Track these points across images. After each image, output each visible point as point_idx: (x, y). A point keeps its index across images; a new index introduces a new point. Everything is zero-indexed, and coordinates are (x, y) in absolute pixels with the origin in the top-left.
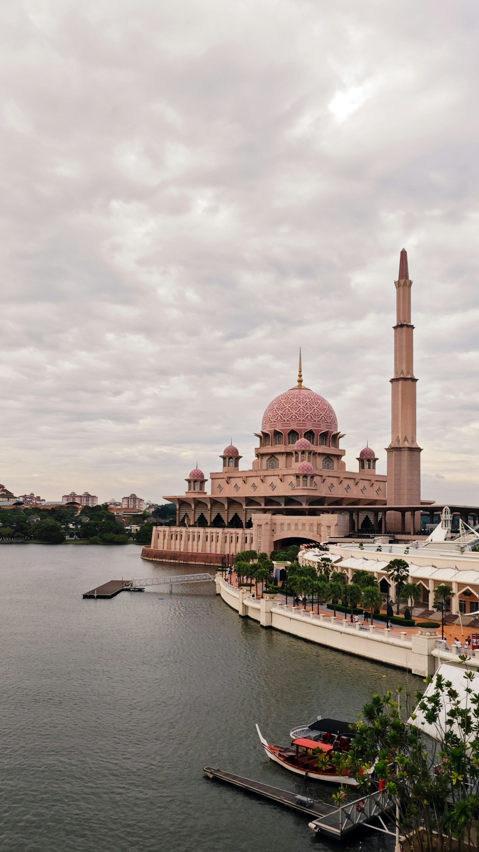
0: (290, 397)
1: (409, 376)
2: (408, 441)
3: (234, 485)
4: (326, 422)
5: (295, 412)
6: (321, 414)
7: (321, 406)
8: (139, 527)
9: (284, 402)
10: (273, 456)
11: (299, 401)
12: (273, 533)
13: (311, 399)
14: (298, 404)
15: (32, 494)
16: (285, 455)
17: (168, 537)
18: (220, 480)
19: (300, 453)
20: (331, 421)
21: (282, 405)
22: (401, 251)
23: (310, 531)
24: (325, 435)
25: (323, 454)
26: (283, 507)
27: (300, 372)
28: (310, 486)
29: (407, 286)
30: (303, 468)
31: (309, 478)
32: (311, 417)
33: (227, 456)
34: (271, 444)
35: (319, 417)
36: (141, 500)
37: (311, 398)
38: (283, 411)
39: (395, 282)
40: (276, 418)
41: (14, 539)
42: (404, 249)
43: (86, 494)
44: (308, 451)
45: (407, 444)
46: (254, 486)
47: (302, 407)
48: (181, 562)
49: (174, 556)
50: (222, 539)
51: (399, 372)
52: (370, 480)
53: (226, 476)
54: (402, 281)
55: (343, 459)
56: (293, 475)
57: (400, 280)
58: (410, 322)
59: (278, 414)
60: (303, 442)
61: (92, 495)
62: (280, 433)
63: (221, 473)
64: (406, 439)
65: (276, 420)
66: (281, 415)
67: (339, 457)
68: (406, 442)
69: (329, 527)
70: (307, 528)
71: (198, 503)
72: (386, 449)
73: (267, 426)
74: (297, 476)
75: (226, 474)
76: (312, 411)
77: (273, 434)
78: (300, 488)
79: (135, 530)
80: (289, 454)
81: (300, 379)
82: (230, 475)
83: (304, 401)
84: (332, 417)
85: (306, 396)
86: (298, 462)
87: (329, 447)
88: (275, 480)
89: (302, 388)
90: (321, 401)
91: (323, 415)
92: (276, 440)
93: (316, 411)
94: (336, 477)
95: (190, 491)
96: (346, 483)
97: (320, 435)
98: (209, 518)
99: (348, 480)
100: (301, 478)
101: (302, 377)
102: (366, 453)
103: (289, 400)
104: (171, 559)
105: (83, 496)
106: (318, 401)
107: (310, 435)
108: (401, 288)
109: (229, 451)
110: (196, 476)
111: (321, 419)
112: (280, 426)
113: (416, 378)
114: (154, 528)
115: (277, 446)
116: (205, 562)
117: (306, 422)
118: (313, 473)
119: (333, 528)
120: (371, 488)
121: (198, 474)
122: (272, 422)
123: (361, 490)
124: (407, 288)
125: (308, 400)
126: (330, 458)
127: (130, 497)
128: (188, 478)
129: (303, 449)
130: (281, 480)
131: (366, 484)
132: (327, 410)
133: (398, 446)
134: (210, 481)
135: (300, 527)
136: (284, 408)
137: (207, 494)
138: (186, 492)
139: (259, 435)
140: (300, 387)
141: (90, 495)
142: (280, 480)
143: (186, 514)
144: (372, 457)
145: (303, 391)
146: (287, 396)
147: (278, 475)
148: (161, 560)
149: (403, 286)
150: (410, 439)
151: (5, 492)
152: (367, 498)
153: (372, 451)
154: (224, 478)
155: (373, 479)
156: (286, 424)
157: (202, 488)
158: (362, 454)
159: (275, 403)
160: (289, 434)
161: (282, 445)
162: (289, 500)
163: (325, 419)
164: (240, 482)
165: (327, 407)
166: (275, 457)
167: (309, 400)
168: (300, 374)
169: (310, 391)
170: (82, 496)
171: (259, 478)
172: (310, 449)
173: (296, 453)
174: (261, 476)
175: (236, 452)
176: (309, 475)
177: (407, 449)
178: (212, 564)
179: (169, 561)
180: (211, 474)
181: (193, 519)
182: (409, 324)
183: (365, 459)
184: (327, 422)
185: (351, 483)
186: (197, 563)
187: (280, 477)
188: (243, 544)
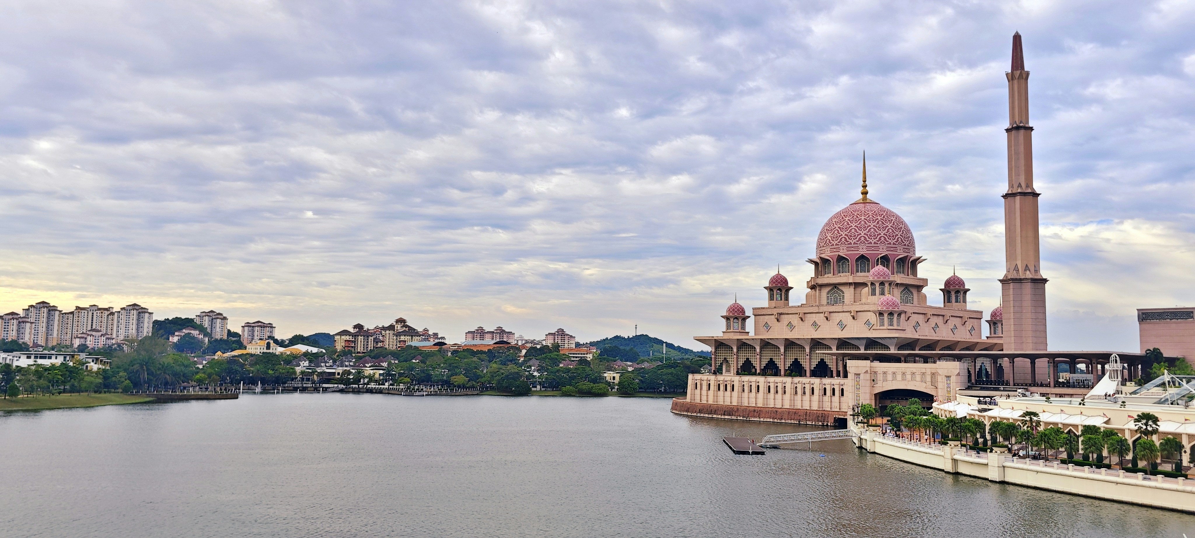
0: (856, 214)
1: (1029, 191)
2: (1029, 270)
3: (786, 323)
4: (903, 244)
5: (864, 232)
6: (897, 235)
7: (896, 224)
8: (619, 375)
9: (848, 220)
10: (836, 287)
11: (868, 219)
12: (873, 383)
13: (883, 216)
14: (867, 223)
15: (426, 330)
16: (852, 288)
17: (714, 388)
18: (767, 317)
19: (877, 285)
20: (909, 243)
21: (846, 223)
22: (1013, 34)
23: (922, 381)
24: (902, 261)
25: (902, 285)
26: (862, 351)
27: (864, 181)
28: (898, 326)
29: (1023, 78)
30: (888, 304)
31: (896, 316)
32: (885, 239)
33: (775, 287)
34: (832, 271)
35: (895, 239)
36: (571, 336)
37: (882, 214)
38: (848, 231)
39: (1007, 74)
40: (839, 241)
41: (466, 389)
42: (1017, 33)
43: (500, 330)
44: (888, 281)
45: (1029, 275)
46: (815, 324)
47: (872, 226)
48: (739, 418)
49: (729, 411)
50: (791, 391)
51: (1015, 186)
52: (961, 317)
53: (775, 312)
54: (1017, 73)
55: (924, 290)
56: (874, 312)
57: (1015, 72)
58: (1028, 122)
59: (842, 235)
60: (881, 271)
61: (507, 331)
62: (844, 258)
63: (767, 308)
64: (1027, 268)
65: (839, 242)
66: (846, 237)
67: (919, 288)
68: (1028, 272)
69: (948, 377)
70: (918, 378)
71: (743, 345)
72: (1000, 280)
73: (826, 250)
74: (881, 314)
75: (775, 309)
76: (886, 231)
77: (835, 261)
78: (885, 328)
79: (612, 378)
80: (858, 285)
81: (865, 190)
82: (781, 311)
83: (875, 219)
84: (910, 238)
85: (877, 212)
86: (875, 295)
87: (908, 275)
88: (846, 318)
89: (868, 201)
90: (895, 218)
91: (899, 236)
92: (839, 268)
93: (890, 231)
94: (922, 314)
95: (728, 331)
96: (934, 320)
97: (897, 260)
98: (758, 364)
99: (935, 317)
100: (886, 315)
101: (867, 188)
102: (954, 283)
103: (855, 217)
104: (724, 415)
105: (495, 331)
106: (892, 218)
107: (885, 260)
108: (1016, 82)
109: (777, 281)
110: (736, 312)
111: (898, 240)
112: (845, 251)
113: (1038, 192)
114: (690, 376)
115: (841, 274)
116: (773, 418)
117: (878, 245)
118: (900, 309)
119: (953, 379)
120: (963, 327)
121: (738, 310)
122: (833, 245)
123: (951, 329)
124: (1023, 81)
125: (879, 218)
126: (909, 290)
127: (556, 333)
128: (725, 314)
129: (882, 279)
130: (854, 318)
131: (957, 321)
132: (903, 229)
133: (1018, 277)
134: (753, 317)
135: (909, 377)
136: (849, 227)
137: (750, 334)
138: (723, 332)
139: (815, 260)
140: (865, 201)
141: (504, 331)
142: (851, 318)
143: (725, 359)
144: (962, 288)
145: (868, 206)
146: (852, 213)
147: (850, 312)
148: (710, 416)
149: (1018, 79)
150: (1032, 268)
151: (407, 328)
152: (964, 340)
153: (962, 280)
154: (773, 314)
155: (966, 315)
156: (852, 247)
157: (743, 327)
158: (948, 283)
159: (835, 222)
160: (857, 260)
161: (847, 274)
162: (871, 343)
163: (902, 241)
164: (795, 320)
165: (904, 225)
166: (838, 289)
167: (881, 217)
168: (865, 184)
169: (878, 205)
170: (493, 332)
171: (822, 315)
172: (890, 280)
173: (872, 284)
174: (826, 313)
175: (786, 282)
176: (896, 312)
177: (1030, 281)
178: (783, 421)
179: (723, 417)
180: (753, 309)
181: (735, 365)
182: (1027, 126)
183: (953, 290)
184: (905, 245)
185: (940, 320)
186: (762, 420)
187: (852, 314)
188: (821, 396)
